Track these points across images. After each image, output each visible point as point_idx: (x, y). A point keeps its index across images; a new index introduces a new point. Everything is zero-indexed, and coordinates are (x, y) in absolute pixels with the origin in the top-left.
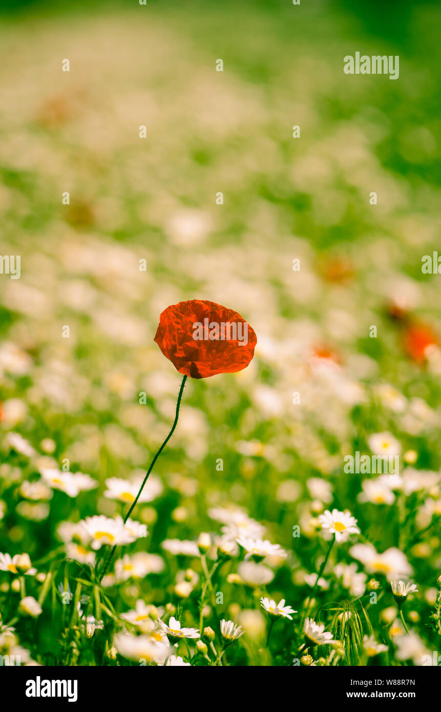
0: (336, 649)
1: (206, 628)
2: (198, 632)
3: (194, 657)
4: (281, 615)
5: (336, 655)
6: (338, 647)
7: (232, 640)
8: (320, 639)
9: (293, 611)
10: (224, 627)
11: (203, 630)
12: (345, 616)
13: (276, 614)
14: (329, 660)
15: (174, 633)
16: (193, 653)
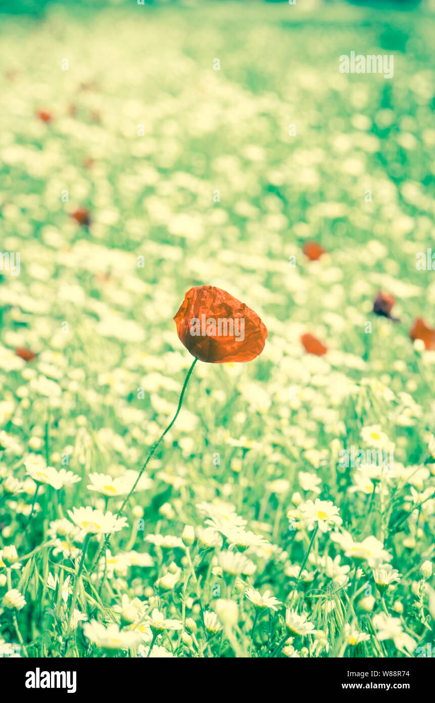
0: (319, 639)
1: (187, 619)
2: (181, 624)
3: (177, 649)
4: (266, 606)
5: (318, 645)
6: (321, 638)
7: (215, 631)
8: (301, 629)
9: (277, 602)
10: (208, 619)
11: (185, 621)
12: (329, 606)
13: (260, 605)
14: (312, 651)
15: (157, 624)
16: (175, 645)
